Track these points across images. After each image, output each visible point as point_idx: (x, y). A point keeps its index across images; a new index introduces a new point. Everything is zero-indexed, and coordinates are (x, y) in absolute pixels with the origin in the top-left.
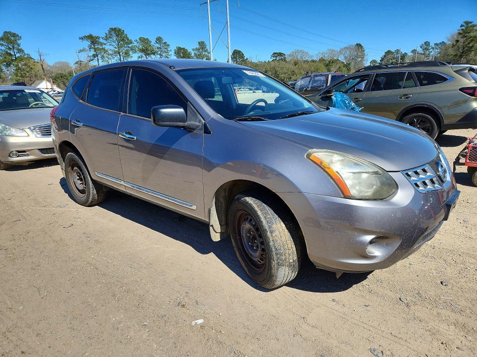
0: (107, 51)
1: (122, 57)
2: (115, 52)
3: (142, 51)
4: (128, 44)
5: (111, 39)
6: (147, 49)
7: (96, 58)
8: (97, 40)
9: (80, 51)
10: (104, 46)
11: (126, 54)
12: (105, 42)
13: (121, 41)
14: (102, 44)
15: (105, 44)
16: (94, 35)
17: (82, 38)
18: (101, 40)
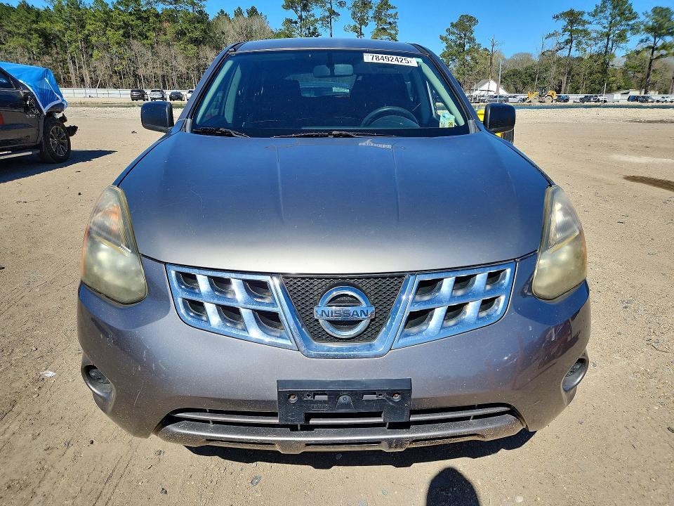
0: (589, 34)
1: (610, 43)
2: (602, 35)
3: (651, 30)
4: (628, 19)
5: (602, 14)
6: (661, 27)
7: (568, 47)
8: (580, 17)
9: (550, 36)
10: (587, 26)
11: (620, 36)
12: (591, 19)
13: (619, 16)
14: (585, 22)
15: (590, 23)
16: (576, 10)
17: (557, 17)
18: (586, 17)
